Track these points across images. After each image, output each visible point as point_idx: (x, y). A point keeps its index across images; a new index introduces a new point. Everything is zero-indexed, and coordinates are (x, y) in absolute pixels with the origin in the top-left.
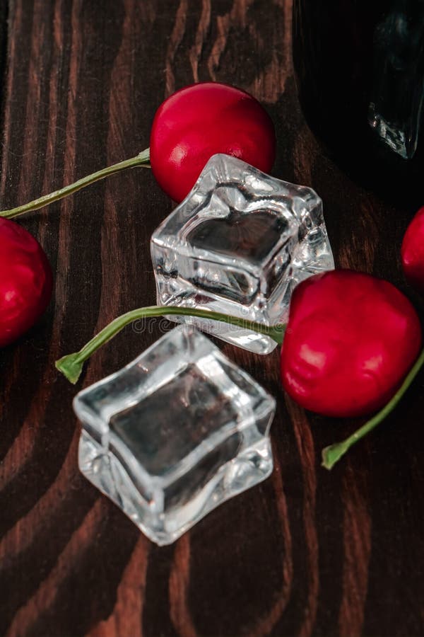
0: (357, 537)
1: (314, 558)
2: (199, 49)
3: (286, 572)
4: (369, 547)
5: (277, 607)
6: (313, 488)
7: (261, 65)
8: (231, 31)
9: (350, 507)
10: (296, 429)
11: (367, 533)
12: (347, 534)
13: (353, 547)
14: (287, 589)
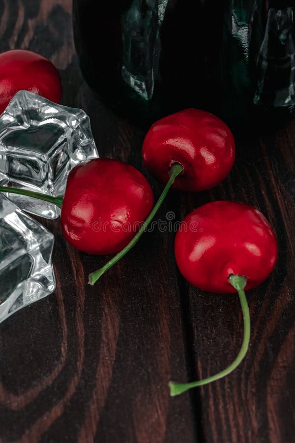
0: (110, 327)
1: (81, 340)
2: (15, 38)
3: (63, 349)
4: (117, 333)
5: (56, 369)
6: (83, 299)
7: (56, 47)
8: (37, 27)
9: (106, 310)
10: (73, 264)
11: (116, 324)
12: (104, 326)
13: (107, 333)
14: (63, 359)
